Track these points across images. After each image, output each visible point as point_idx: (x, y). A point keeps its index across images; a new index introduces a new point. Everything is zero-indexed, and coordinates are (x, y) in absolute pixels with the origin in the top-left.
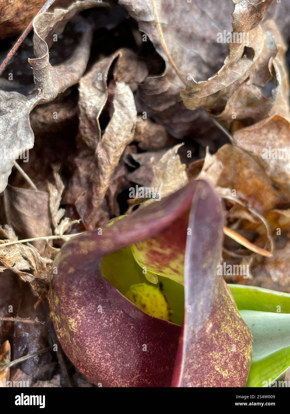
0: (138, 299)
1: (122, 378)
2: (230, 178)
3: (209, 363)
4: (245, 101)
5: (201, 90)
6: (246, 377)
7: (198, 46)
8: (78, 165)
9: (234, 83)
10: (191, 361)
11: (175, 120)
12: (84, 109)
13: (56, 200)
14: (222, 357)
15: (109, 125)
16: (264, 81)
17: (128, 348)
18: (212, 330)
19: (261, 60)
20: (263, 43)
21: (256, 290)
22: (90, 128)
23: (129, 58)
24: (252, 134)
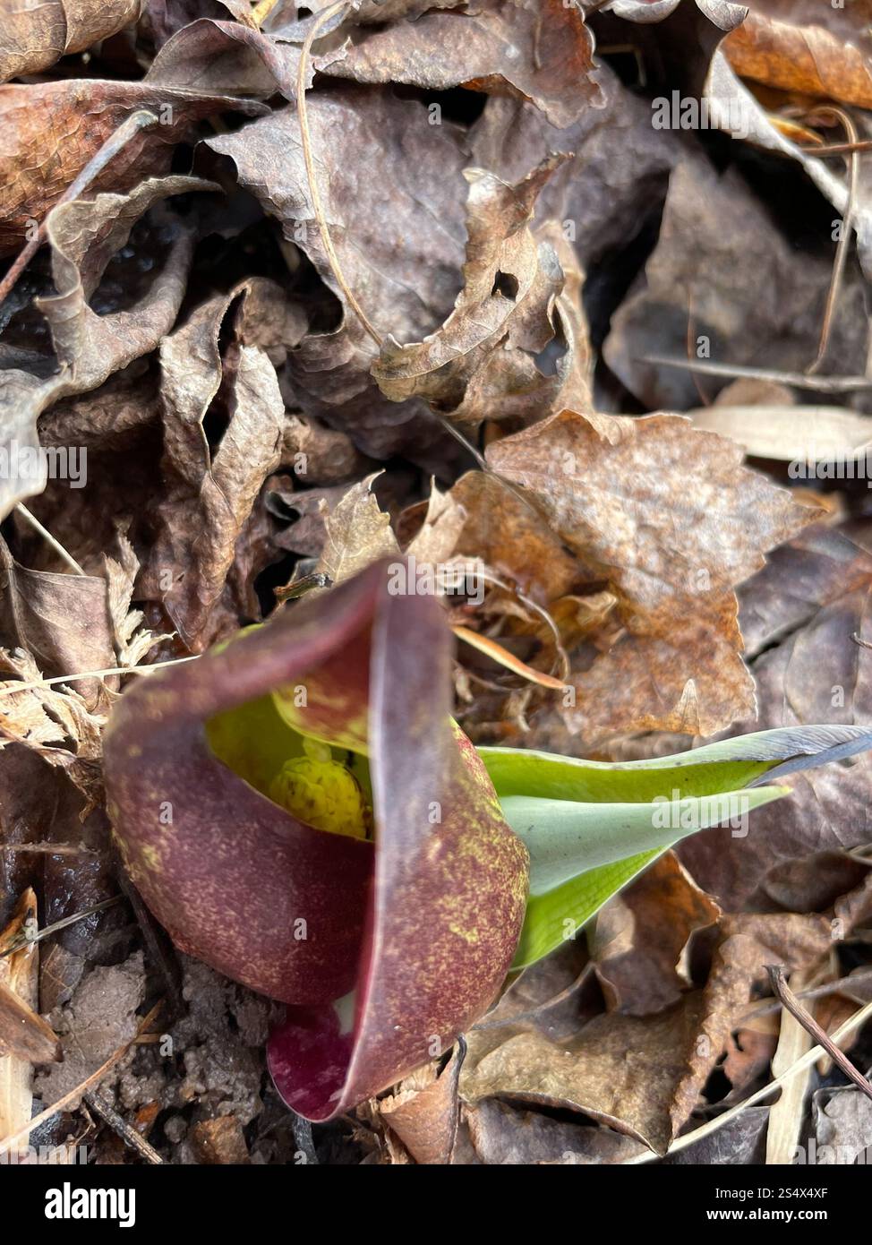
0: (299, 790)
1: (263, 957)
2: (481, 537)
3: (438, 920)
4: (503, 382)
5: (413, 361)
6: (517, 935)
7: (410, 271)
8: (167, 519)
9: (479, 345)
10: (398, 920)
11: (370, 423)
12: (173, 402)
13: (123, 592)
14: (464, 906)
15: (228, 435)
16: (540, 343)
17: (271, 898)
18: (442, 855)
19: (533, 300)
20: (535, 266)
21: (535, 756)
22: (186, 442)
23: (267, 296)
24: (520, 448)
